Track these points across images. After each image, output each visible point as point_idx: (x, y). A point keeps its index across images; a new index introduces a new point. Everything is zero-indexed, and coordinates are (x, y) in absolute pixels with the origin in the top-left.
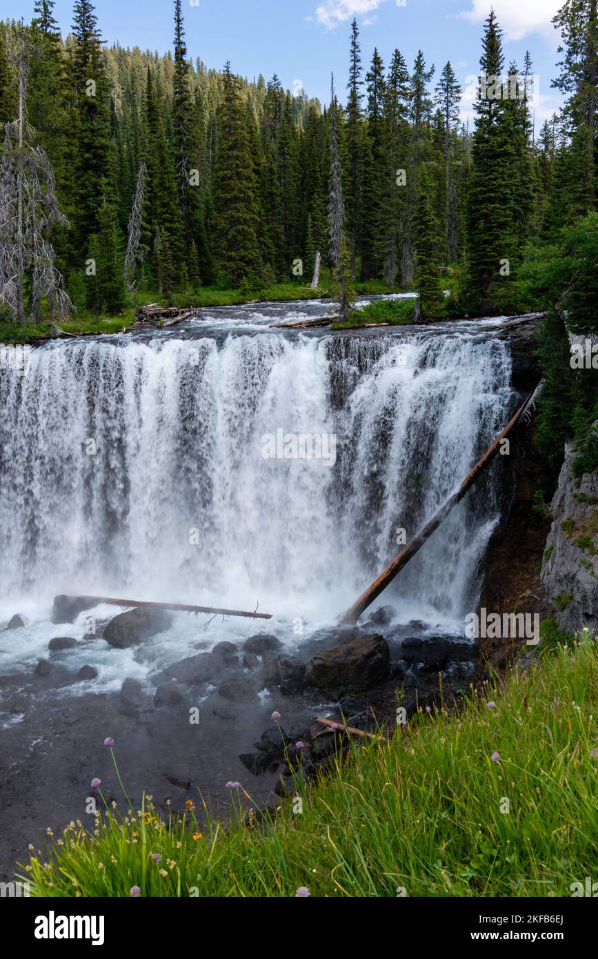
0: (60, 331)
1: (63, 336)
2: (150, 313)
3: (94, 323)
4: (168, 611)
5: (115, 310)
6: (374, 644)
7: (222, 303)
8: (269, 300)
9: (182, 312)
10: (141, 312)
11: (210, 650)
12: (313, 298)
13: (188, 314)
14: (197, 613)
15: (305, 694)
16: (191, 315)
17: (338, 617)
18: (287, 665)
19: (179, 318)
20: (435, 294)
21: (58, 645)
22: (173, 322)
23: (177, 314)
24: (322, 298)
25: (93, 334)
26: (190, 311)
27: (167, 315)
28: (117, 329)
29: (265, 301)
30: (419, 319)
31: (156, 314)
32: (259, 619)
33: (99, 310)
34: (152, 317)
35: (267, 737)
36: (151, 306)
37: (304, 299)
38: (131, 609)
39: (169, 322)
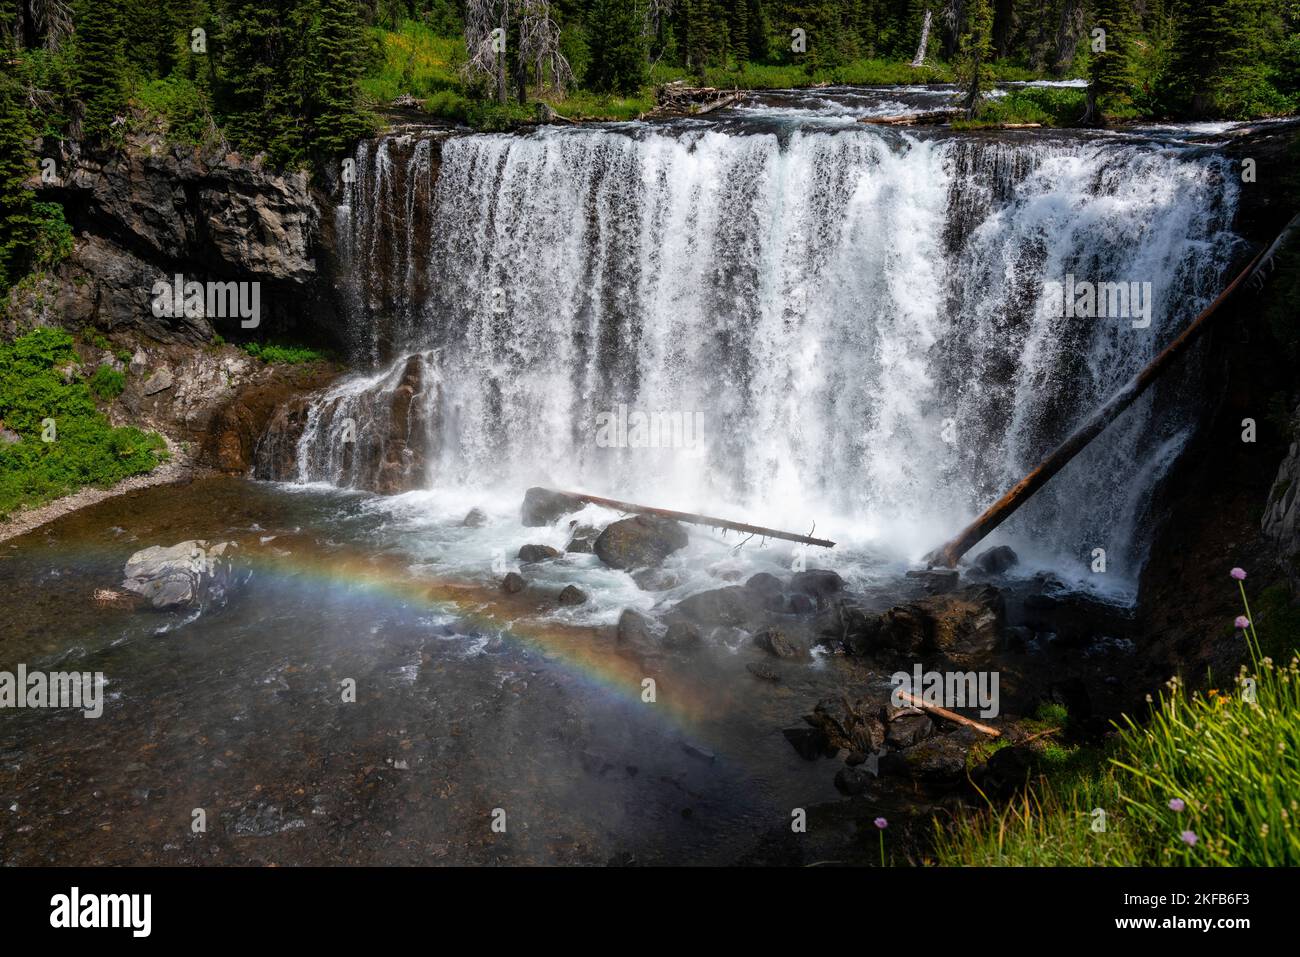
0: (553, 114)
1: (557, 122)
2: (675, 94)
3: (602, 104)
4: (685, 524)
5: (630, 88)
6: (985, 598)
7: (776, 85)
8: (848, 84)
9: (723, 95)
10: (662, 92)
11: (742, 582)
12: (915, 83)
13: (731, 98)
14: (725, 530)
15: (877, 658)
16: (735, 100)
17: (930, 555)
18: (854, 615)
19: (718, 103)
20: (1121, 82)
21: (533, 554)
22: (710, 108)
23: (715, 97)
24: (928, 82)
25: (597, 120)
26: (733, 94)
27: (699, 99)
28: (633, 115)
29: (841, 84)
30: (1089, 119)
31: (683, 96)
32: (815, 546)
33: (608, 86)
34: (678, 100)
35: (823, 710)
36: (679, 85)
37: (901, 84)
38: (634, 515)
39: (705, 108)
